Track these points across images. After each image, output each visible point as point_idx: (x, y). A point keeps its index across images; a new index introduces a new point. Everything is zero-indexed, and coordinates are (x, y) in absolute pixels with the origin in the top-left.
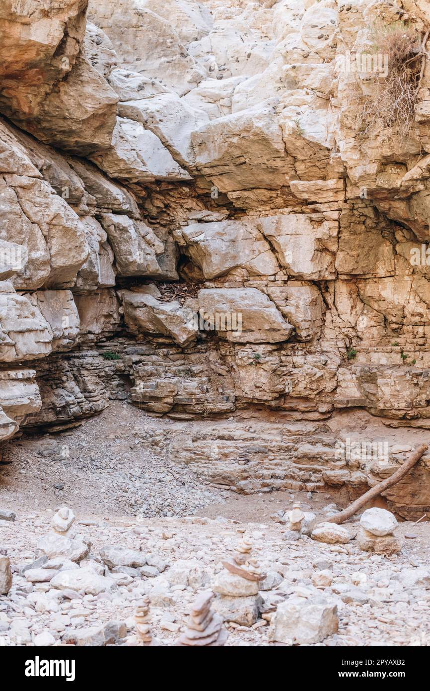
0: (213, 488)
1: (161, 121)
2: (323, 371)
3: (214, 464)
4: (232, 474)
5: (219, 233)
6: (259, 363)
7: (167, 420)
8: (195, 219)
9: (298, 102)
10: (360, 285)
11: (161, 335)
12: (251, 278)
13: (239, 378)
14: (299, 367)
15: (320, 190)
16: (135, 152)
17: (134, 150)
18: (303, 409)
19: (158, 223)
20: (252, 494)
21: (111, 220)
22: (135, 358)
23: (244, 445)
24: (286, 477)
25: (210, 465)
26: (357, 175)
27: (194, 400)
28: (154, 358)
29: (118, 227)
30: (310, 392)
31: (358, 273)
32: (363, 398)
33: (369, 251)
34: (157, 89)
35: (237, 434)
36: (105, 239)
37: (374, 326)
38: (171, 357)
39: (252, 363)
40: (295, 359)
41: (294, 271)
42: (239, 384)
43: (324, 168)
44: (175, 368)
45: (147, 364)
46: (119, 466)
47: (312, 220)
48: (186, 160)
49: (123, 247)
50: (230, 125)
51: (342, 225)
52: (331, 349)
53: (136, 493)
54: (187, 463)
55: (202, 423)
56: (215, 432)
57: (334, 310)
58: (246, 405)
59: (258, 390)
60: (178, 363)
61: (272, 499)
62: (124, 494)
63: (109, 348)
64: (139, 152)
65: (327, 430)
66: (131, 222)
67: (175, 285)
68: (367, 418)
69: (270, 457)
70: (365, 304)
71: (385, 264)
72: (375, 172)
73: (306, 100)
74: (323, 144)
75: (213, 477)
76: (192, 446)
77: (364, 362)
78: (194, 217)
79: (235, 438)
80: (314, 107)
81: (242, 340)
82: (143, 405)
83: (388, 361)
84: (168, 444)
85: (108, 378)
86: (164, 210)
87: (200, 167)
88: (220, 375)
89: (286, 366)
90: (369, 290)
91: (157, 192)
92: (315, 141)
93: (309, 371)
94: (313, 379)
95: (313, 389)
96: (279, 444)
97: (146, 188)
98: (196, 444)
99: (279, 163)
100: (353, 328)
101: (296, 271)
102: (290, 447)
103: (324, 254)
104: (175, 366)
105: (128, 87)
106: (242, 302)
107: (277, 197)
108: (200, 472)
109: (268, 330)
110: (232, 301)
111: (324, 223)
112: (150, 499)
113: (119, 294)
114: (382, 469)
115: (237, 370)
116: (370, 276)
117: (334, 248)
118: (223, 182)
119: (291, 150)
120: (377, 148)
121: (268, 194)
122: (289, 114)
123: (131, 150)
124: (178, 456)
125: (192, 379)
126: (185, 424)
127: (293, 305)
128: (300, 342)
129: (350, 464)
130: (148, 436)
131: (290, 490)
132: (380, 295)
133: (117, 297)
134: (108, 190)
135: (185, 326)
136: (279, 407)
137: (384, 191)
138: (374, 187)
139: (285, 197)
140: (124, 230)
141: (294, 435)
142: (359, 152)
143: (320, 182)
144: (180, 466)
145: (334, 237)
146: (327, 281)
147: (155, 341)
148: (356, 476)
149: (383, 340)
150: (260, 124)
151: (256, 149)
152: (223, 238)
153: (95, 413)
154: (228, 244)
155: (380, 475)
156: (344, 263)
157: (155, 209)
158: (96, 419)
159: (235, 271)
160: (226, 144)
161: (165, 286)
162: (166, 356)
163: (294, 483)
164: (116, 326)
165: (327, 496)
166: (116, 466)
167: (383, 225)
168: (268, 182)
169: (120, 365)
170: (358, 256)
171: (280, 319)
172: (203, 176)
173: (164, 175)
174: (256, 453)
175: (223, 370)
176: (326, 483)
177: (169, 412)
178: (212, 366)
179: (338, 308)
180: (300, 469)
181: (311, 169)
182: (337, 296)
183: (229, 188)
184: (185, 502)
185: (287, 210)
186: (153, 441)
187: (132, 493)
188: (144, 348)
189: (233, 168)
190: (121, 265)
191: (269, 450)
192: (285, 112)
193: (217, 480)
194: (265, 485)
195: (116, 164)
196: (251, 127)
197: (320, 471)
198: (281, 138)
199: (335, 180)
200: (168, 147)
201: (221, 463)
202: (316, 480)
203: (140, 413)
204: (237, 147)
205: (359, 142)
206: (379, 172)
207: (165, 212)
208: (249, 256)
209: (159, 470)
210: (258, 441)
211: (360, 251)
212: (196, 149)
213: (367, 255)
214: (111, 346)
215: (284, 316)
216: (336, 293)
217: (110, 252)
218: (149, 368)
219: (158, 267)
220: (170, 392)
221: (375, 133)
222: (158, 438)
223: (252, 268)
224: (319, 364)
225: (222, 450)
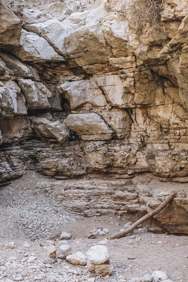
0: (72, 214)
1: (48, 32)
2: (129, 153)
3: (73, 202)
4: (82, 207)
5: (76, 86)
6: (97, 150)
7: (53, 179)
8: (68, 80)
9: (111, 18)
10: (148, 110)
11: (51, 138)
12: (94, 108)
13: (88, 158)
14: (117, 152)
15: (124, 62)
16: (34, 48)
17: (34, 47)
18: (120, 173)
19: (51, 83)
20: (91, 217)
21: (22, 82)
22: (39, 149)
23: (89, 192)
24: (108, 208)
25: (72, 202)
26: (138, 53)
27: (66, 170)
28: (47, 149)
29: (26, 85)
30: (123, 164)
31: (146, 104)
32: (149, 167)
33: (151, 92)
34: (47, 17)
35: (86, 186)
36: (20, 91)
37: (155, 130)
38: (56, 148)
39: (93, 150)
40: (115, 148)
41: (113, 104)
42: (88, 161)
43: (125, 51)
44: (57, 154)
45: (43, 152)
46: (26, 203)
47: (121, 78)
48: (62, 51)
49: (29, 95)
50: (79, 32)
51: (136, 80)
52: (134, 143)
53: (28, 218)
54: (61, 201)
55: (70, 181)
56: (75, 185)
57: (135, 123)
58: (92, 171)
59: (97, 164)
60: (59, 151)
61: (100, 219)
62: (22, 219)
63: (26, 145)
64: (36, 48)
65: (131, 183)
66: (33, 82)
67: (60, 113)
68: (151, 177)
69: (101, 198)
70: (151, 119)
71: (159, 99)
72: (146, 50)
73: (115, 17)
74: (123, 38)
75: (73, 208)
76: (64, 193)
77: (150, 148)
78: (67, 79)
79: (85, 188)
80: (119, 20)
81: (89, 139)
82: (42, 172)
83: (162, 147)
84: (52, 192)
85: (25, 160)
86: (53, 76)
87: (68, 55)
88: (80, 156)
89: (111, 151)
90: (152, 112)
91: (49, 68)
92: (119, 37)
93: (122, 154)
94: (124, 158)
95: (124, 163)
96: (106, 191)
97: (43, 66)
98: (66, 191)
99: (104, 50)
100: (145, 131)
101: (114, 104)
102: (112, 192)
103: (129, 95)
104: (58, 153)
105: (32, 17)
106: (87, 120)
107: (106, 67)
108: (67, 205)
109: (101, 134)
110: (82, 120)
111: (127, 79)
112: (34, 221)
113: (31, 118)
114: (154, 204)
115: (87, 154)
116: (152, 105)
117: (133, 91)
118: (80, 61)
119: (109, 43)
120: (146, 39)
121: (101, 66)
122: (107, 25)
123: (32, 47)
124: (57, 198)
125: (66, 159)
126: (62, 181)
127: (113, 121)
128: (118, 139)
129: (140, 201)
130: (43, 188)
131: (110, 215)
132: (157, 114)
133: (30, 119)
134: (20, 67)
135: (61, 133)
136: (108, 172)
137: (152, 61)
138: (147, 58)
139: (109, 67)
140: (29, 86)
141: (114, 186)
142: (138, 41)
143: (123, 58)
144: (57, 203)
145: (132, 86)
146: (131, 108)
147: (49, 140)
148: (143, 208)
149: (160, 137)
150: (92, 30)
151: (92, 43)
152: (79, 89)
153: (18, 177)
154: (81, 91)
155: (153, 208)
156: (138, 98)
157: (49, 76)
158: (19, 180)
159: (86, 105)
160: (78, 42)
161: (55, 113)
162: (53, 148)
163: (112, 211)
164: (31, 134)
165: (128, 218)
166: (25, 203)
167: (157, 79)
168: (100, 60)
169: (32, 153)
170: (145, 95)
171: (106, 128)
172: (71, 59)
173: (50, 59)
174: (94, 196)
175: (81, 154)
176: (128, 211)
177: (55, 176)
178: (76, 152)
179: (137, 121)
180: (116, 204)
181: (119, 52)
182: (137, 116)
183: (83, 64)
184: (53, 223)
185: (110, 73)
186: (45, 190)
187: (26, 218)
188: (44, 144)
189: (83, 54)
190: (29, 104)
191: (101, 194)
192: (105, 24)
193: (74, 210)
194: (97, 212)
195: (25, 54)
196: (88, 32)
197: (125, 205)
198: (103, 37)
199: (131, 56)
200: (52, 45)
201: (77, 201)
202: (123, 209)
203: (41, 176)
204: (83, 43)
205: (138, 36)
206: (149, 51)
207: (54, 77)
208: (92, 97)
209: (46, 205)
210: (96, 190)
211: (146, 92)
212: (67, 46)
213: (150, 94)
214: (27, 144)
215: (110, 126)
216: (136, 115)
217: (24, 98)
218: (44, 154)
219: (49, 104)
220: (53, 166)
221: (145, 30)
222: (47, 189)
223: (93, 103)
224: (127, 150)
225: (78, 195)
